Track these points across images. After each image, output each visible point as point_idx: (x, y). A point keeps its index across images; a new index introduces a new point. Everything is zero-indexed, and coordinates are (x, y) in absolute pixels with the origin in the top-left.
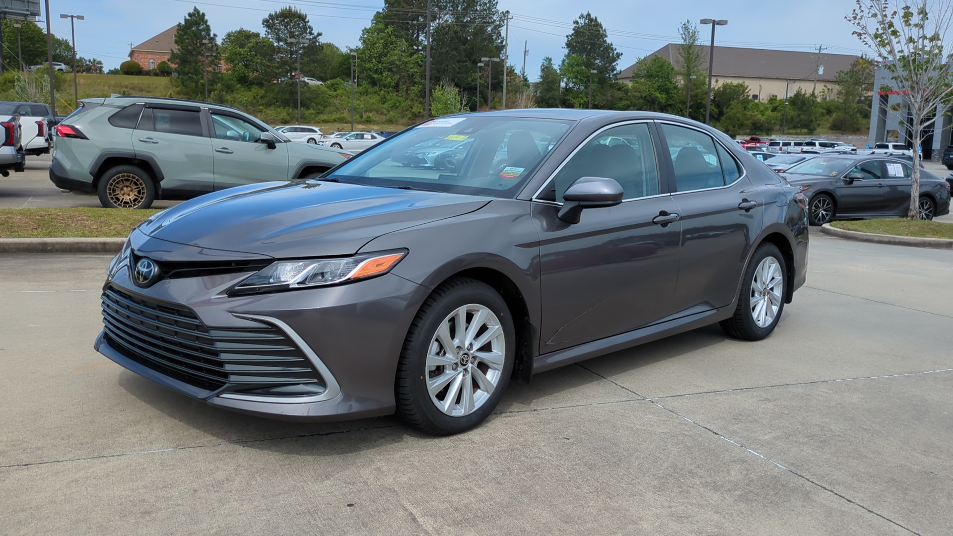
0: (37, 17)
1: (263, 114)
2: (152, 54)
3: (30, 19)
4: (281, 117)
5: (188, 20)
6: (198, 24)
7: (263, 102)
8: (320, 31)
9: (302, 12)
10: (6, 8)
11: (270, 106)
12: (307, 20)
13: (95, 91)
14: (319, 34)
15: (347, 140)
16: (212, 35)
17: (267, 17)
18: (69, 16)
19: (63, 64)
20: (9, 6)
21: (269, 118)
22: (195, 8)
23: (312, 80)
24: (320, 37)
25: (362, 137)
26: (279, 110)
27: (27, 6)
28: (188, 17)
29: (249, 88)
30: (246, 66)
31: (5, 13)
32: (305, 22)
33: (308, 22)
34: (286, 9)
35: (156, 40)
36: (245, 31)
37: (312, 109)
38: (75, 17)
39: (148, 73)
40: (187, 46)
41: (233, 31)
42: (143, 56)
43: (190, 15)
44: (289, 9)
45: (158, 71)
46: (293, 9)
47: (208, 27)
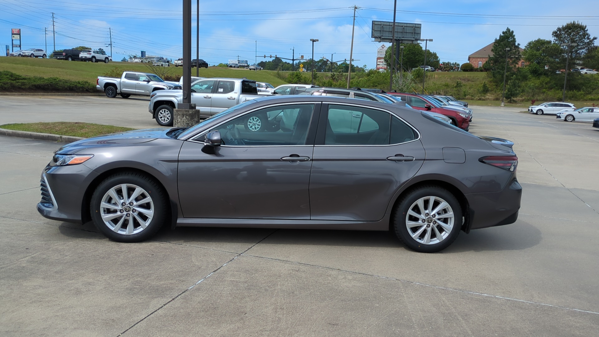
0: (418, 41)
1: (545, 94)
2: (480, 58)
3: (415, 42)
4: (558, 96)
5: (502, 36)
6: (508, 38)
7: (547, 86)
8: (596, 36)
9: (583, 24)
10: (403, 37)
11: (551, 89)
12: (586, 29)
13: (442, 82)
14: (595, 38)
15: (579, 112)
16: (516, 44)
17: (555, 30)
18: (424, 40)
19: (429, 67)
20: (405, 36)
21: (549, 97)
22: (508, 28)
23: (590, 70)
24: (595, 40)
25: (592, 111)
26: (557, 92)
27: (414, 35)
28: (502, 35)
29: (539, 77)
30: (538, 63)
31: (402, 40)
32: (585, 31)
33: (587, 31)
34: (571, 23)
35: (484, 49)
36: (541, 40)
37: (582, 91)
38: (428, 40)
39: (476, 70)
40: (499, 52)
41: (533, 41)
42: (475, 60)
43: (503, 33)
44: (573, 23)
45: (483, 69)
46: (576, 23)
47: (514, 39)
